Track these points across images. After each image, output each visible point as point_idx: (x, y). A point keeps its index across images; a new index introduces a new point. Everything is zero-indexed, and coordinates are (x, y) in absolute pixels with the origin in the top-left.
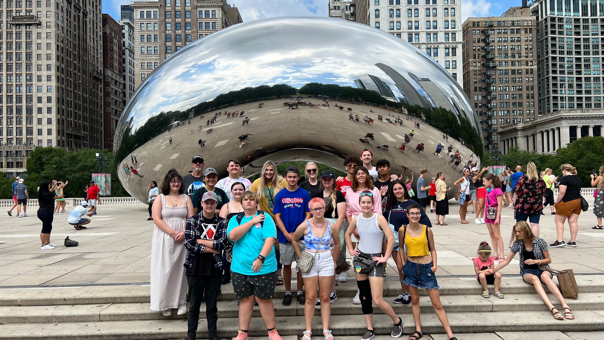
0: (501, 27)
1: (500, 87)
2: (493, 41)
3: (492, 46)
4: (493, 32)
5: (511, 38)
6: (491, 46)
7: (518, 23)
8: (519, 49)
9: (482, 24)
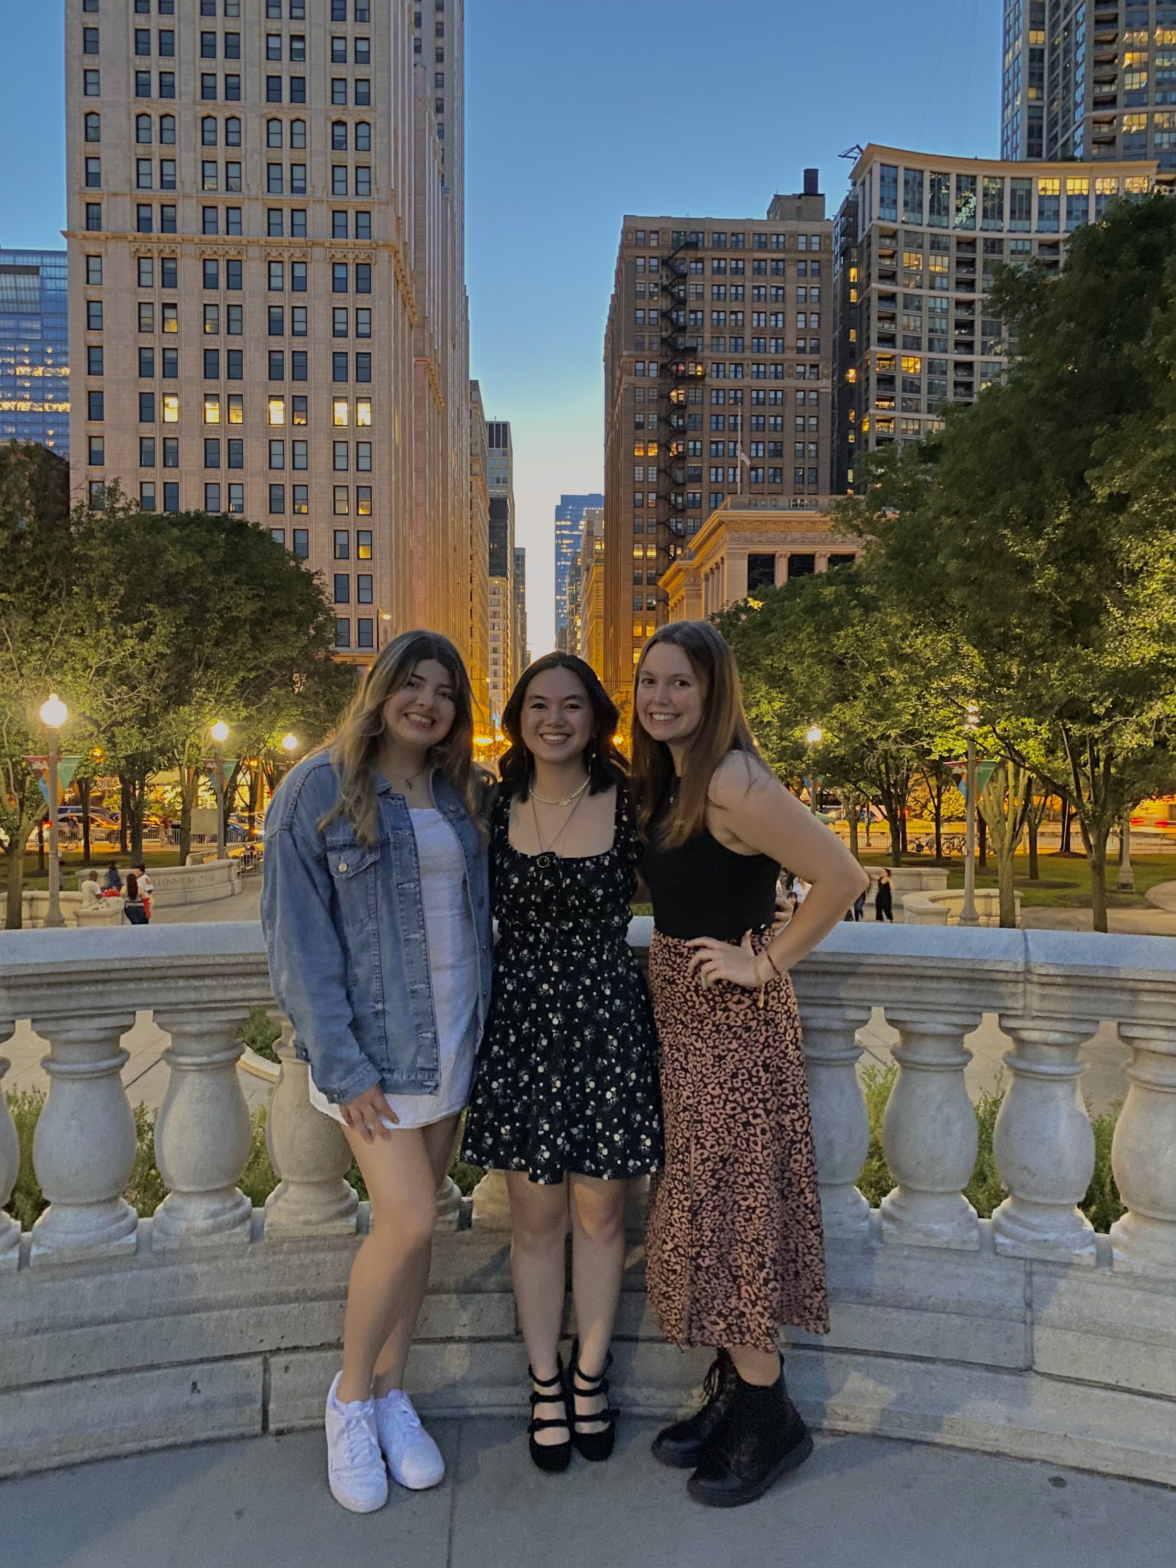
0: (725, 250)
1: (716, 443)
2: (700, 296)
3: (695, 312)
4: (700, 265)
5: (754, 287)
6: (692, 312)
7: (778, 242)
8: (780, 324)
9: (666, 237)
